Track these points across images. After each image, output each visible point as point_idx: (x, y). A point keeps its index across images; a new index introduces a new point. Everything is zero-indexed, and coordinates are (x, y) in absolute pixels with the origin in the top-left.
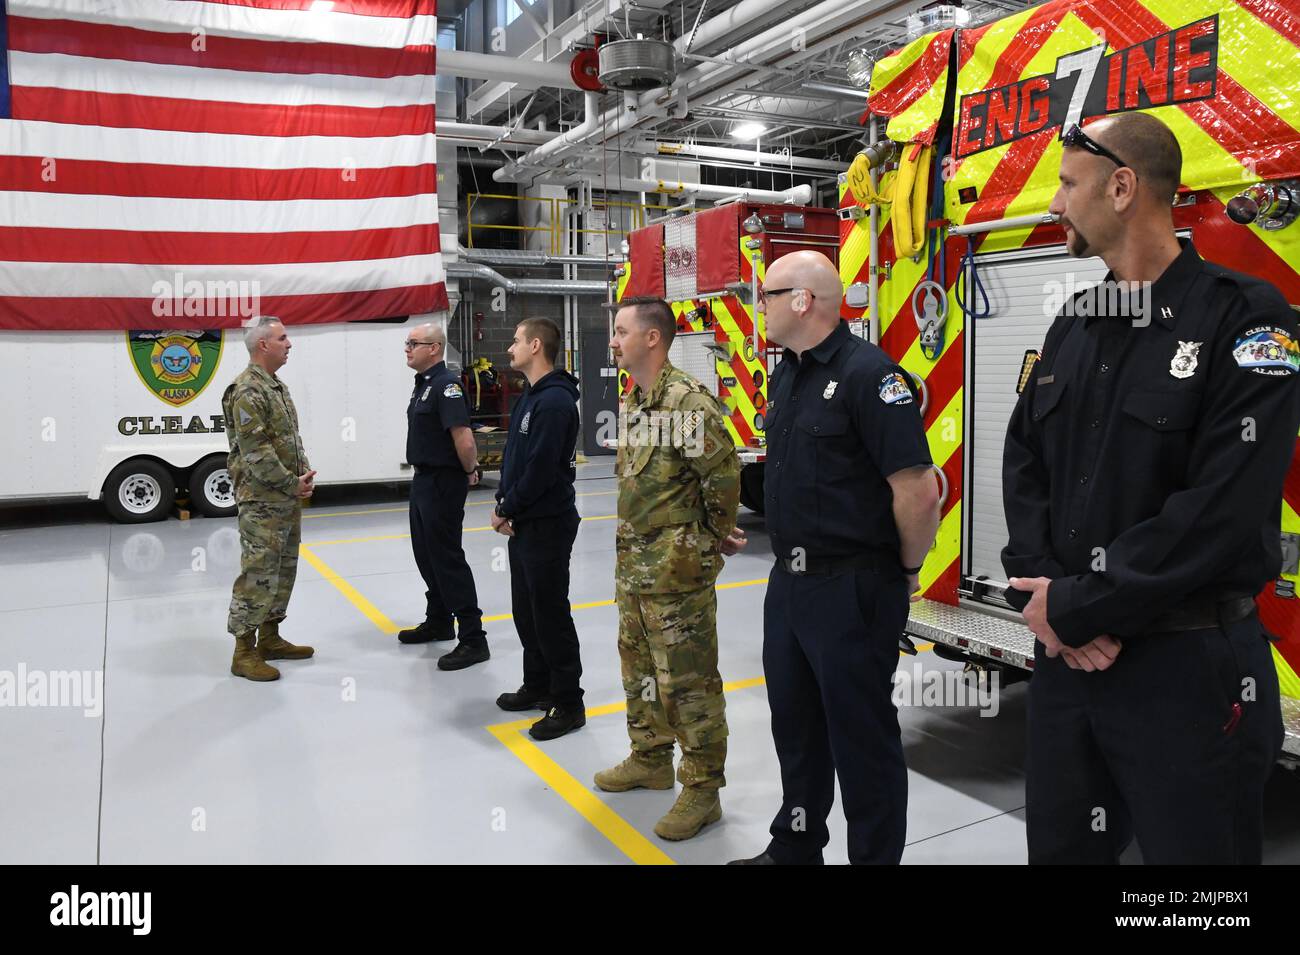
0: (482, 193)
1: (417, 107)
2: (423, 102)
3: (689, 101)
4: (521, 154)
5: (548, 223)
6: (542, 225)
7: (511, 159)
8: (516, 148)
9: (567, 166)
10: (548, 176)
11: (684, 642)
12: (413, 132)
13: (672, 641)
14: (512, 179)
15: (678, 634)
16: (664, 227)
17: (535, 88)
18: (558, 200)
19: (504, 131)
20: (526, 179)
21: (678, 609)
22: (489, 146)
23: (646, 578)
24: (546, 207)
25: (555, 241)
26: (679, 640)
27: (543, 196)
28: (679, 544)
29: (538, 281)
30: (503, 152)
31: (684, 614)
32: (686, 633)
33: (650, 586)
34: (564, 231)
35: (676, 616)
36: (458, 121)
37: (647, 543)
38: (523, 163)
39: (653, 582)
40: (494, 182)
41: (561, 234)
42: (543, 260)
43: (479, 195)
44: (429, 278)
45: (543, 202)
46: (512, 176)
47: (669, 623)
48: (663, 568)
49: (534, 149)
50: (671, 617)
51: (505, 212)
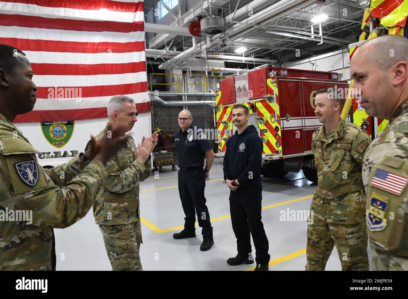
0: (154, 73)
1: (138, 42)
2: (140, 41)
3: (229, 38)
4: (169, 59)
5: (176, 82)
6: (174, 83)
7: (165, 61)
8: (167, 57)
9: (184, 63)
10: (177, 67)
11: (358, 244)
12: (137, 51)
13: (352, 244)
14: (165, 68)
15: (355, 241)
16: (234, 78)
17: (174, 36)
18: (179, 75)
19: (164, 51)
20: (169, 68)
21: (355, 229)
22: (158, 57)
23: (342, 217)
24: (176, 77)
25: (179, 88)
26: (355, 243)
27: (174, 73)
28: (358, 201)
29: (174, 101)
30: (162, 59)
31: (358, 232)
32: (359, 240)
33: (344, 221)
34: (182, 85)
35: (354, 233)
37: (340, 200)
38: (169, 62)
39: (346, 218)
40: (159, 69)
41: (181, 86)
42: (176, 95)
43: (154, 74)
44: (144, 100)
45: (174, 75)
46: (165, 67)
47: (351, 236)
49: (174, 57)
50: (352, 233)
51: (161, 80)
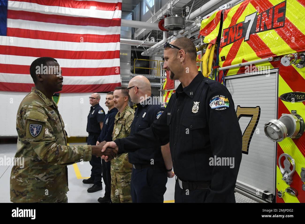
0: (138, 59)
1: (115, 35)
2: (117, 34)
3: (191, 34)
4: (148, 48)
5: (156, 67)
6: (155, 68)
7: (145, 50)
8: (147, 46)
9: (161, 52)
10: (156, 54)
11: (127, 186)
13: (123, 186)
14: (146, 55)
15: (125, 184)
17: (151, 30)
18: (160, 61)
19: (143, 42)
20: (150, 55)
21: (125, 176)
22: (139, 46)
23: (117, 167)
24: (156, 62)
25: (158, 72)
26: (125, 186)
27: (155, 60)
28: (126, 158)
29: (153, 83)
30: (143, 47)
31: (127, 178)
32: (127, 184)
33: (118, 169)
34: (161, 69)
35: (124, 178)
36: (132, 39)
37: (118, 157)
38: (148, 51)
39: (119, 168)
40: (141, 55)
41: (160, 70)
42: (154, 77)
44: (117, 81)
45: (155, 61)
46: (146, 54)
47: (122, 180)
48: (121, 165)
49: (151, 47)
50: (123, 179)
51: (145, 64)
